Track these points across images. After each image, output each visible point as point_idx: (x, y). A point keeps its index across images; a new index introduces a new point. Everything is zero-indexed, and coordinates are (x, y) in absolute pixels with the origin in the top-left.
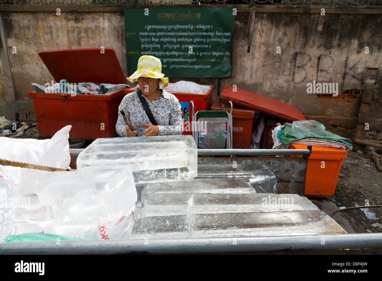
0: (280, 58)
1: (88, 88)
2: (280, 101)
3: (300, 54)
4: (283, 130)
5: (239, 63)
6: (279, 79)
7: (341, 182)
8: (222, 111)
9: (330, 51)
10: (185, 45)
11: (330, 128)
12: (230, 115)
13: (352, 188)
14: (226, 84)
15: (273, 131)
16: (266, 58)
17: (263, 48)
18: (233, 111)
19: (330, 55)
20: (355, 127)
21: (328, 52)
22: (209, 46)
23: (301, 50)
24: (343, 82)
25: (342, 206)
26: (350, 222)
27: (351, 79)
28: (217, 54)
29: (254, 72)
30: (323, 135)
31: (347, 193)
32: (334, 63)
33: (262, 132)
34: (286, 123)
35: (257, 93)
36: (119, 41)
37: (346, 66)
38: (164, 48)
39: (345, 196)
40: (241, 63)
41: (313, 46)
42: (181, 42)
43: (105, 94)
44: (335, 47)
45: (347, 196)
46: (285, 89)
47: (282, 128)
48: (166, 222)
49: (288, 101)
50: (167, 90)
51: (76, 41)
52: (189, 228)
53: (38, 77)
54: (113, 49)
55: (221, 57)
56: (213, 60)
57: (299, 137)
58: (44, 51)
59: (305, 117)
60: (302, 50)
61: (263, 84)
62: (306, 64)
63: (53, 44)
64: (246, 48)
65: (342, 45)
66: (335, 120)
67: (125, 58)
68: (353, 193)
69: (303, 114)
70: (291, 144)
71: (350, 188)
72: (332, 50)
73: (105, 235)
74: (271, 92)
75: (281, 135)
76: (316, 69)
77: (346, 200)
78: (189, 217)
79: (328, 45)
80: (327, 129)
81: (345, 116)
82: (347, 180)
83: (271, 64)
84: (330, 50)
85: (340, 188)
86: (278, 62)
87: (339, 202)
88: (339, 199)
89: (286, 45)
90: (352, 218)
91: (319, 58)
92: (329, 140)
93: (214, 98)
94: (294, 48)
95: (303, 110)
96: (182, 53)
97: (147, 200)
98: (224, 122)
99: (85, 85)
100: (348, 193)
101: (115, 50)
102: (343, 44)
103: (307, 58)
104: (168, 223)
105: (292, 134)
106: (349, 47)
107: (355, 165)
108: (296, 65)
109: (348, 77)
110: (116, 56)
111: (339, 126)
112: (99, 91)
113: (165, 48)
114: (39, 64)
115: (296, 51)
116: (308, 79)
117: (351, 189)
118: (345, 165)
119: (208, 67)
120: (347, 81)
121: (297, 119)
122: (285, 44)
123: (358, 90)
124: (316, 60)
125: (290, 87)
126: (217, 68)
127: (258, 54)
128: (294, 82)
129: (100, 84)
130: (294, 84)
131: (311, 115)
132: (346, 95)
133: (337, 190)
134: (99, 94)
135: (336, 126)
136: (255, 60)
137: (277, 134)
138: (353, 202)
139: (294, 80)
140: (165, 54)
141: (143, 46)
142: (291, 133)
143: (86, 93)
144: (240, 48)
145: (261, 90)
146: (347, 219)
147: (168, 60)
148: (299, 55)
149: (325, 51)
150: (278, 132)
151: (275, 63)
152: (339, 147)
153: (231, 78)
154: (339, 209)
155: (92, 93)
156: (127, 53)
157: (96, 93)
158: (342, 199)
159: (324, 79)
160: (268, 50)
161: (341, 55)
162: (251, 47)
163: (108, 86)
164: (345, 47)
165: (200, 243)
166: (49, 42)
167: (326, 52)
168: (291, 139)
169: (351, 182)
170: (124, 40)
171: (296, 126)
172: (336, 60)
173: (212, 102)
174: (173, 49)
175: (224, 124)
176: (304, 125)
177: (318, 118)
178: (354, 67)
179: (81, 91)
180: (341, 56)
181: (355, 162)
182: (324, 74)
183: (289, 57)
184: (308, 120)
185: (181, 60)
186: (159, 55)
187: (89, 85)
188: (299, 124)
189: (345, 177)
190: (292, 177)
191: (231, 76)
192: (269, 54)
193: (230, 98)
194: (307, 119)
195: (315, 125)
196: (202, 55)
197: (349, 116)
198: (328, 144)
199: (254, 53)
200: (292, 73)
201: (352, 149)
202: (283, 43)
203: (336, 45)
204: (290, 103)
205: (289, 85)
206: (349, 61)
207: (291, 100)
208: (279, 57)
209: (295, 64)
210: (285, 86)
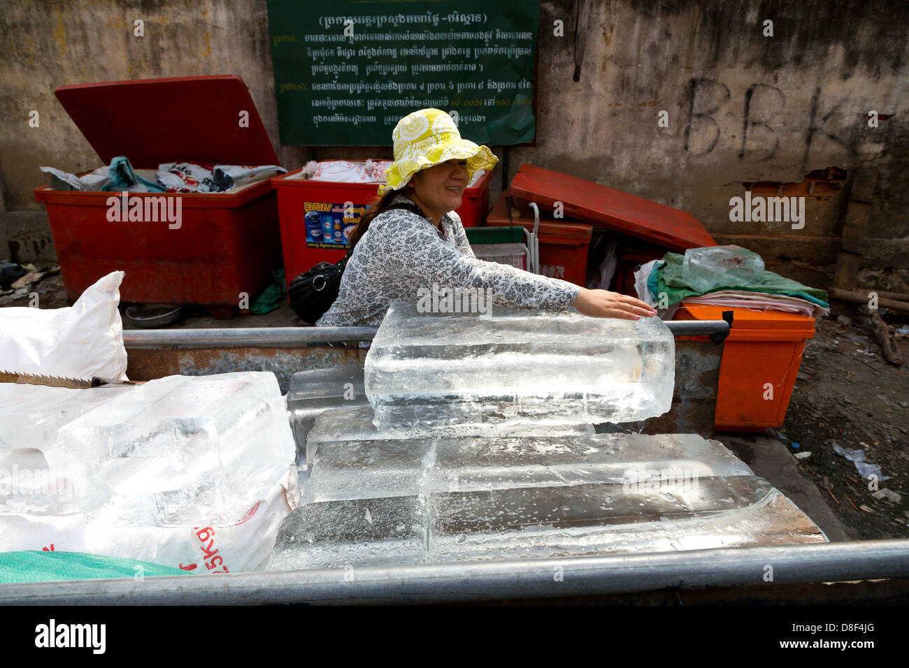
0: (654, 93)
1: (184, 177)
2: (654, 200)
3: (703, 82)
4: (661, 271)
5: (553, 108)
6: (652, 147)
7: (799, 393)
8: (515, 227)
9: (777, 74)
10: (419, 65)
11: (774, 263)
12: (533, 238)
13: (826, 406)
14: (523, 162)
15: (637, 275)
16: (618, 93)
17: (612, 70)
18: (540, 227)
19: (775, 85)
20: (834, 261)
21: (772, 78)
22: (478, 68)
23: (704, 73)
24: (807, 152)
25: (802, 451)
26: (821, 488)
27: (825, 145)
28: (500, 86)
29: (591, 131)
30: (758, 281)
31: (814, 419)
32: (784, 104)
33: (611, 277)
34: (669, 253)
35: (597, 182)
36: (254, 58)
37: (814, 110)
38: (368, 74)
39: (808, 427)
40: (557, 108)
41: (735, 63)
42: (409, 56)
43: (224, 190)
44: (787, 66)
45: (814, 427)
46: (666, 172)
47: (658, 266)
48: (364, 515)
49: (672, 200)
50: (378, 178)
51: (147, 59)
52: (424, 530)
53: (59, 152)
54: (240, 77)
55: (510, 94)
56: (490, 102)
57: (701, 286)
58: (71, 86)
59: (714, 239)
60: (707, 73)
61: (612, 160)
62: (716, 109)
63: (92, 68)
64: (571, 69)
65: (805, 58)
66: (787, 244)
67: (272, 100)
68: (828, 417)
69: (710, 231)
70: (681, 304)
71: (822, 408)
72: (781, 72)
73: (212, 550)
74: (631, 179)
75: (656, 284)
76: (742, 119)
77: (812, 436)
78: (423, 501)
79: (771, 60)
80: (767, 268)
81: (811, 234)
82: (814, 388)
83: (632, 110)
84: (777, 71)
85: (797, 407)
86: (650, 103)
87: (795, 442)
88: (796, 433)
89: (670, 60)
90: (826, 479)
91: (749, 94)
92: (773, 292)
93: (495, 196)
94: (687, 68)
95: (710, 220)
96: (413, 87)
97: (320, 456)
98: (519, 254)
99: (175, 169)
100: (816, 418)
101: (245, 81)
102: (809, 57)
103: (719, 93)
104: (369, 517)
105: (683, 281)
106: (823, 63)
107: (834, 351)
108: (694, 111)
109: (820, 139)
110: (249, 96)
111: (796, 259)
112: (210, 183)
113: (372, 73)
114: (58, 119)
115: (694, 75)
116: (723, 145)
117: (824, 409)
118: (808, 351)
119: (479, 119)
120: (816, 147)
121: (697, 243)
122: (667, 58)
123: (841, 170)
124: (742, 98)
125: (679, 165)
126: (500, 121)
127: (601, 84)
128: (688, 153)
129: (213, 166)
130: (688, 158)
131: (731, 234)
132: (813, 183)
133: (792, 412)
134: (211, 190)
135: (789, 259)
136: (593, 100)
137: (648, 281)
138: (829, 440)
139: (689, 149)
140: (371, 88)
141: (315, 69)
142: (681, 278)
143: (178, 190)
144: (556, 71)
145: (609, 174)
146: (815, 481)
147: (379, 103)
148: (700, 86)
149: (765, 74)
150: (650, 276)
151: (642, 108)
152: (797, 310)
153: (535, 146)
154: (795, 457)
155: (192, 188)
156: (277, 88)
157: (203, 189)
158: (803, 434)
159: (760, 143)
160: (623, 75)
161: (803, 83)
162: (582, 67)
163: (233, 171)
164: (812, 64)
165: (447, 577)
166: (81, 63)
167: (767, 76)
168: (682, 294)
169: (823, 392)
170: (268, 57)
171: (693, 261)
172: (791, 96)
173: (490, 206)
174: (390, 77)
175: (518, 260)
176: (713, 258)
177: (746, 240)
178: (834, 113)
179: (164, 186)
180: (803, 87)
181: (833, 343)
182: (761, 131)
183: (677, 92)
184: (721, 245)
185: (412, 102)
186: (355, 91)
187: (185, 170)
188: (700, 256)
189: (809, 381)
190: (684, 389)
191: (534, 140)
192: (628, 83)
193: (532, 194)
194: (719, 242)
195: (740, 258)
196: (464, 91)
197: (821, 233)
198: (770, 303)
199: (591, 83)
200: (683, 130)
201: (829, 314)
202: (662, 58)
203: (792, 58)
204: (678, 206)
205: (675, 161)
206: (821, 100)
207: (680, 197)
208: (652, 91)
209: (691, 109)
210: (666, 162)
